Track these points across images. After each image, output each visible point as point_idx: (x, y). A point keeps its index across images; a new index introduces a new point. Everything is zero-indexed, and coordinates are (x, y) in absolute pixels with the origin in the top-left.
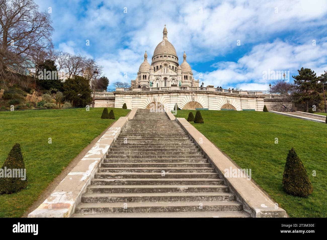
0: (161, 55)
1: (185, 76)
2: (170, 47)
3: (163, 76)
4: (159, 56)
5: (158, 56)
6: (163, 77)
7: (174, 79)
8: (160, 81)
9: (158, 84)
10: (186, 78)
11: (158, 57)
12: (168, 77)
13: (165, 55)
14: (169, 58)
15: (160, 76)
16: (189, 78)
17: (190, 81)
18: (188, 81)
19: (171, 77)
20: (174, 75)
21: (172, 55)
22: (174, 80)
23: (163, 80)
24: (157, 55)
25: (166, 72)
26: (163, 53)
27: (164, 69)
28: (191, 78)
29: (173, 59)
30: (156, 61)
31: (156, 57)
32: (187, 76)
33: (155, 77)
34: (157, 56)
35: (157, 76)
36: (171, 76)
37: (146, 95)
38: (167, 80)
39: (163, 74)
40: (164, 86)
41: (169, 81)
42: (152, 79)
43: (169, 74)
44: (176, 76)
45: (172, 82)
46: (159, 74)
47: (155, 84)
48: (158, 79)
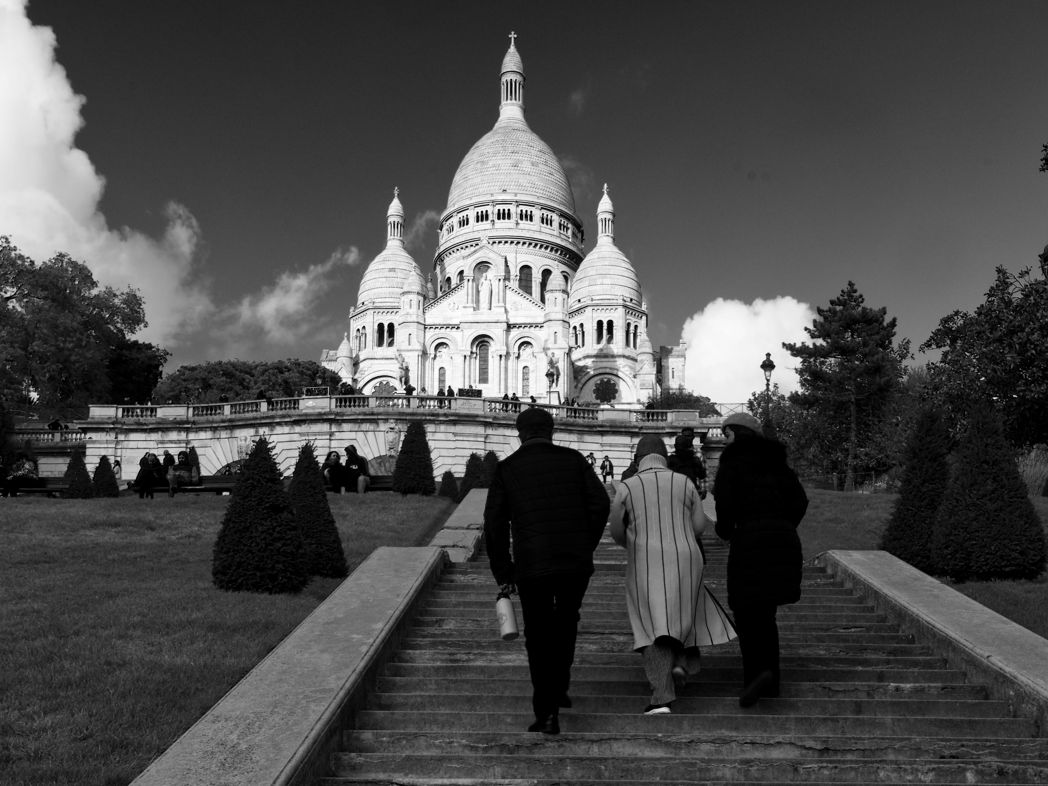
0: (479, 210)
1: (600, 323)
2: (535, 159)
3: (469, 328)
4: (472, 214)
5: (464, 213)
6: (469, 333)
7: (528, 343)
8: (455, 357)
9: (447, 375)
10: (605, 332)
11: (464, 222)
12: (496, 331)
13: (501, 207)
14: (524, 224)
16: (619, 335)
17: (625, 350)
19: (513, 333)
20: (531, 320)
21: (544, 207)
23: (469, 346)
24: (459, 211)
26: (492, 195)
29: (545, 228)
30: (457, 241)
31: (455, 220)
32: (610, 323)
33: (431, 333)
34: (460, 215)
35: (443, 331)
36: (510, 327)
37: (209, 434)
38: (492, 349)
39: (470, 319)
40: (477, 379)
41: (501, 356)
42: (410, 348)
43: (504, 319)
44: (541, 327)
45: (521, 358)
46: (451, 318)
47: (432, 369)
48: (447, 346)
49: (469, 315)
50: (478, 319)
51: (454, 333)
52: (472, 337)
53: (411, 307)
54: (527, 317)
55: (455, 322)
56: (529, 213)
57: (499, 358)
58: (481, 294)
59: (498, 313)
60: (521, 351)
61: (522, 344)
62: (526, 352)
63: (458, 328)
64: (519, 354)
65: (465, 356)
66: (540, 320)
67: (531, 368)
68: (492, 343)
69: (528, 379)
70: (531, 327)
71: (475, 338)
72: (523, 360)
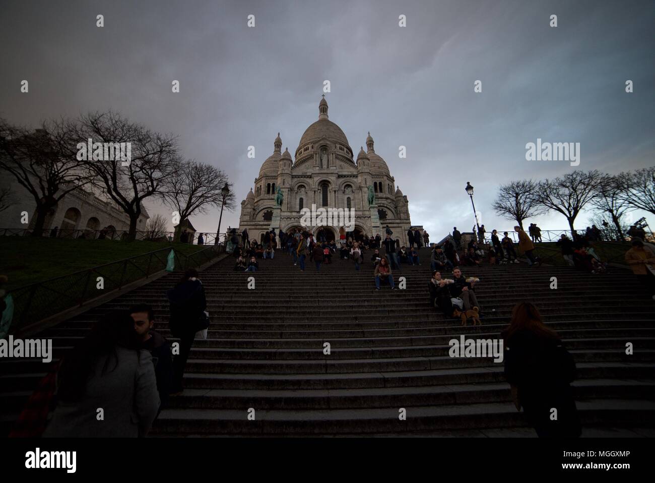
1: (375, 183)
3: (317, 176)
6: (317, 179)
8: (309, 192)
9: (304, 201)
10: (378, 188)
12: (332, 179)
15: (310, 177)
16: (386, 188)
17: (389, 196)
18: (384, 196)
19: (341, 180)
20: (350, 173)
22: (350, 189)
23: (317, 187)
24: (305, 145)
25: (325, 166)
27: (321, 160)
28: (391, 188)
30: (304, 156)
32: (380, 183)
33: (296, 180)
35: (302, 179)
36: (340, 176)
38: (330, 188)
39: (317, 172)
40: (322, 204)
41: (335, 191)
42: (283, 186)
43: (336, 172)
44: (357, 177)
45: (346, 193)
46: (306, 173)
47: (296, 199)
48: (304, 187)
49: (317, 170)
50: (322, 172)
51: (308, 180)
52: (319, 181)
53: (285, 167)
54: (348, 172)
55: (308, 174)
57: (334, 192)
58: (323, 160)
59: (332, 169)
60: (346, 189)
61: (346, 185)
62: (348, 190)
63: (311, 177)
64: (345, 191)
65: (315, 191)
66: (355, 173)
67: (352, 198)
68: (329, 185)
69: (350, 204)
70: (351, 177)
71: (321, 182)
72: (347, 194)
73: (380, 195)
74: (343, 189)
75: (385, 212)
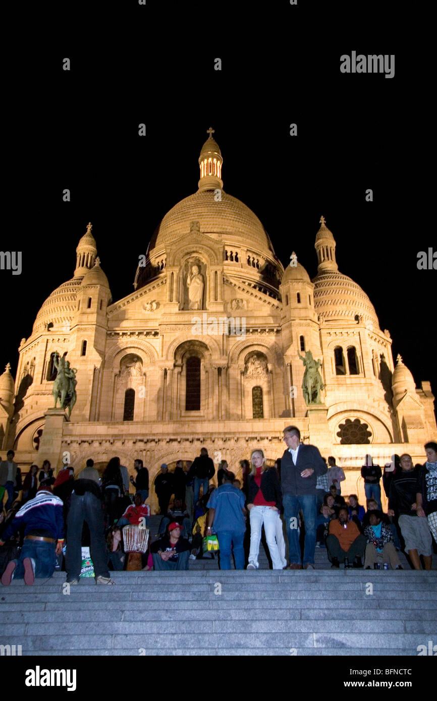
1: (338, 351)
3: (174, 331)
8: (149, 373)
9: (138, 399)
10: (346, 361)
16: (367, 363)
17: (375, 381)
18: (365, 383)
19: (238, 341)
20: (260, 323)
21: (250, 251)
22: (260, 364)
23: (171, 357)
32: (352, 351)
33: (116, 340)
35: (134, 338)
38: (207, 361)
39: (173, 320)
40: (183, 404)
41: (220, 370)
42: (83, 358)
44: (278, 331)
45: (249, 375)
46: (146, 321)
47: (115, 390)
48: (139, 359)
49: (172, 314)
50: (186, 319)
51: (149, 341)
52: (176, 345)
53: (89, 306)
54: (256, 318)
55: (153, 325)
56: (234, 255)
57: (216, 371)
58: (190, 290)
59: (215, 312)
60: (249, 364)
61: (251, 354)
62: (257, 367)
63: (156, 334)
64: (246, 369)
65: (165, 371)
66: (275, 322)
67: (265, 389)
68: (206, 353)
69: (261, 403)
70: (263, 331)
71: (180, 346)
72: (252, 377)
73: (348, 377)
74: (241, 362)
75: (366, 426)
